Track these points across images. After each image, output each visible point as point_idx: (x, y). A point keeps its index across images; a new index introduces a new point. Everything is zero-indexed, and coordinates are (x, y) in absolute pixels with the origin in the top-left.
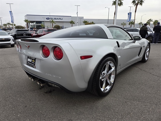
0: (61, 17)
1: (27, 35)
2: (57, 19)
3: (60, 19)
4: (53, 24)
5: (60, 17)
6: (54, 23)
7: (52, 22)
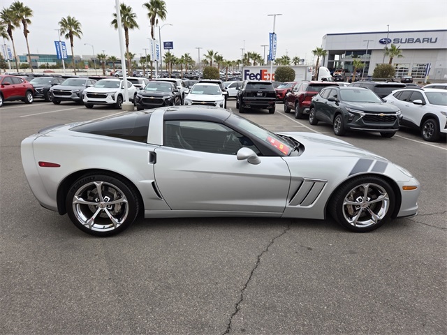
0: (433, 36)
1: (263, 96)
2: (418, 40)
3: (429, 40)
4: (391, 59)
5: (428, 35)
6: (396, 54)
7: (390, 53)
